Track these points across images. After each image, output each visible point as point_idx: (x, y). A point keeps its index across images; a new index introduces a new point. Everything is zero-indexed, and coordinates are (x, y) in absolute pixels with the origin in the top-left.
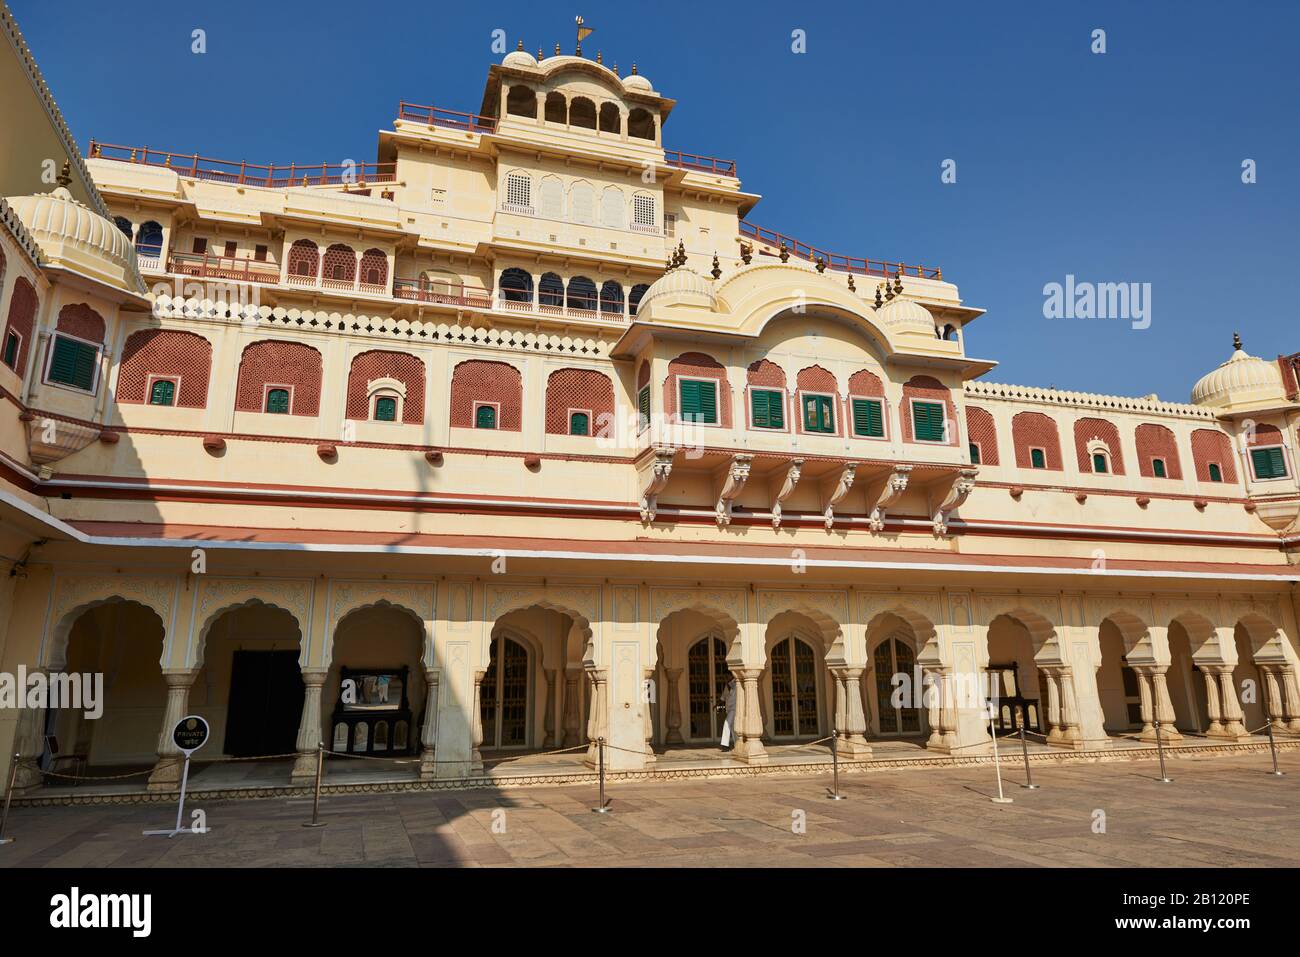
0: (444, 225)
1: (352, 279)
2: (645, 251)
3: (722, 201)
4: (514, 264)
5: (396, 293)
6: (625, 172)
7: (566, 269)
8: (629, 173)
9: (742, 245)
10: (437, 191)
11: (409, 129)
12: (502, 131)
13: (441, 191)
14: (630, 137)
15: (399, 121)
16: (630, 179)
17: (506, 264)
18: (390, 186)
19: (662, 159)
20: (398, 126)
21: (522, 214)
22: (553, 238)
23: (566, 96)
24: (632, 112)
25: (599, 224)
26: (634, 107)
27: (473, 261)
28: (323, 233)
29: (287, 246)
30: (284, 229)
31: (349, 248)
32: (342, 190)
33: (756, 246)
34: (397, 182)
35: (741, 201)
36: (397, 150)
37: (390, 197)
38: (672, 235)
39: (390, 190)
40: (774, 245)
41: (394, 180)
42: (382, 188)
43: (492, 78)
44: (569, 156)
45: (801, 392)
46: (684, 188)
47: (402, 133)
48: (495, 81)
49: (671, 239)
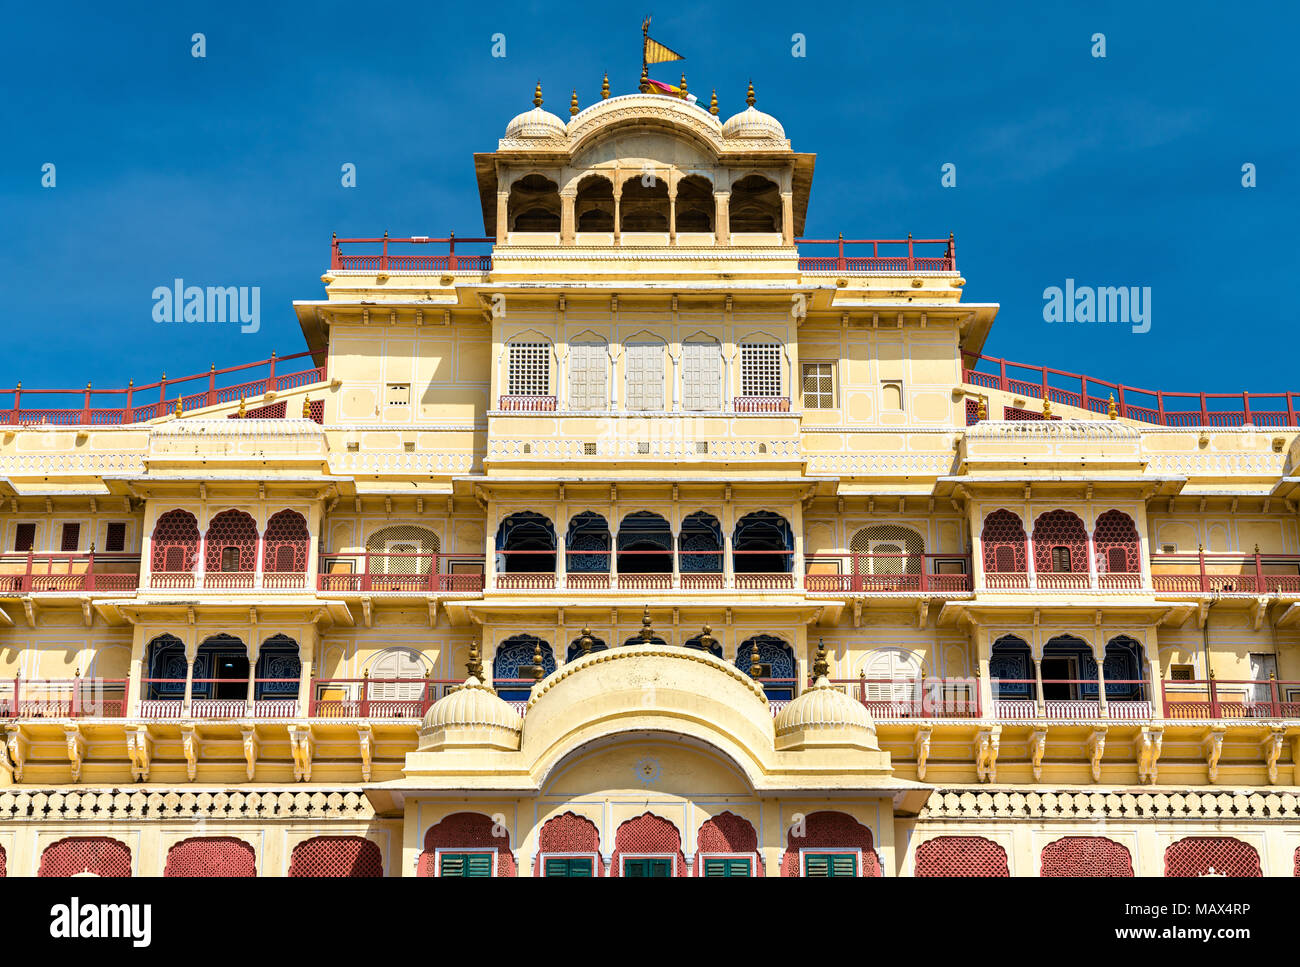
0: (410, 446)
1: (252, 567)
2: (763, 449)
3: (924, 322)
4: (521, 506)
5: (323, 584)
6: (722, 305)
7: (613, 503)
8: (729, 307)
9: (968, 402)
10: (395, 386)
11: (347, 287)
12: (499, 268)
13: (402, 386)
14: (733, 235)
15: (330, 274)
16: (731, 316)
17: (508, 507)
18: (315, 392)
19: (793, 268)
20: (328, 283)
21: (535, 413)
22: (590, 448)
23: (612, 180)
24: (735, 187)
25: (678, 408)
26: (739, 176)
27: (456, 504)
28: (204, 497)
29: (150, 525)
30: (143, 498)
31: (245, 514)
32: (235, 411)
33: (998, 400)
34: (328, 383)
35: (963, 316)
36: (328, 325)
37: (316, 411)
38: (827, 403)
39: (314, 397)
40: (1036, 392)
41: (325, 379)
42: (304, 396)
43: (483, 170)
44: (614, 295)
45: (621, 856)
46: (846, 311)
47: (335, 300)
48: (490, 173)
49: (824, 410)
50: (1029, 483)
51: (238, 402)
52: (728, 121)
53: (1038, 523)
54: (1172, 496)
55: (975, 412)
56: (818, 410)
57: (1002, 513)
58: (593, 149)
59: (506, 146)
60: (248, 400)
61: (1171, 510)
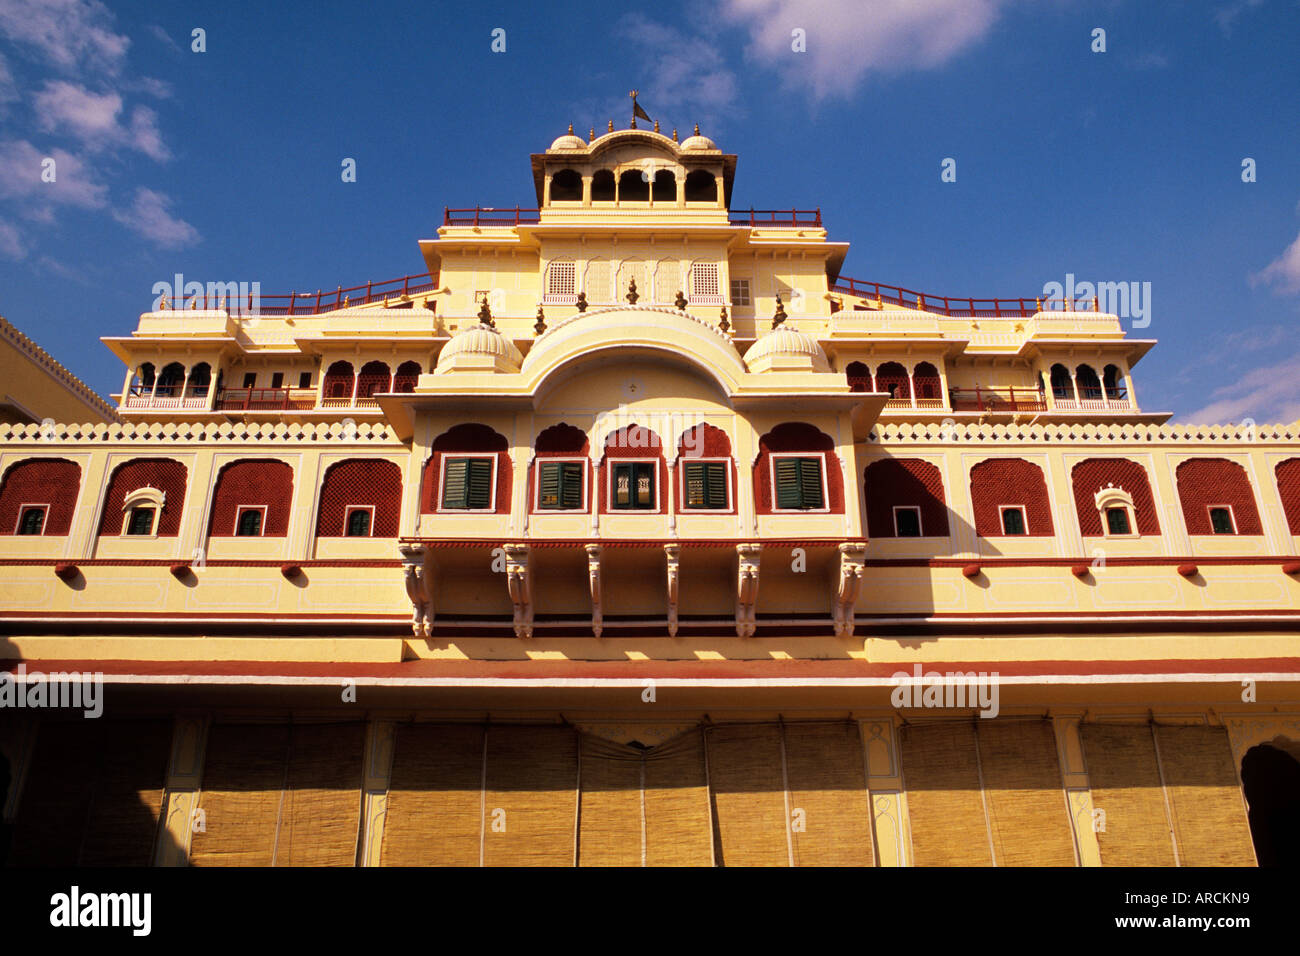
3: (804, 255)
6: (682, 238)
8: (686, 242)
9: (832, 301)
10: (481, 292)
11: (454, 234)
12: (545, 220)
13: (485, 292)
14: (687, 203)
15: (443, 227)
16: (687, 246)
18: (431, 295)
19: (724, 220)
20: (442, 233)
21: (566, 304)
23: (615, 172)
24: (689, 175)
26: (691, 170)
28: (358, 351)
29: (323, 372)
30: (320, 352)
31: (383, 363)
32: (382, 306)
33: (849, 301)
34: (440, 290)
35: (828, 253)
36: (440, 259)
37: (431, 306)
38: (746, 303)
39: (430, 299)
40: (874, 297)
41: (437, 288)
42: (423, 299)
43: (536, 168)
44: (615, 234)
45: (609, 460)
46: (756, 248)
47: (443, 240)
48: (539, 171)
49: (745, 307)
50: (873, 343)
51: (383, 302)
52: (684, 142)
53: (879, 370)
54: (958, 356)
55: (835, 307)
56: (741, 306)
57: (857, 363)
58: (603, 154)
59: (549, 152)
60: (389, 301)
61: (957, 364)
